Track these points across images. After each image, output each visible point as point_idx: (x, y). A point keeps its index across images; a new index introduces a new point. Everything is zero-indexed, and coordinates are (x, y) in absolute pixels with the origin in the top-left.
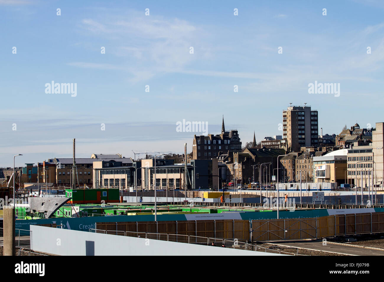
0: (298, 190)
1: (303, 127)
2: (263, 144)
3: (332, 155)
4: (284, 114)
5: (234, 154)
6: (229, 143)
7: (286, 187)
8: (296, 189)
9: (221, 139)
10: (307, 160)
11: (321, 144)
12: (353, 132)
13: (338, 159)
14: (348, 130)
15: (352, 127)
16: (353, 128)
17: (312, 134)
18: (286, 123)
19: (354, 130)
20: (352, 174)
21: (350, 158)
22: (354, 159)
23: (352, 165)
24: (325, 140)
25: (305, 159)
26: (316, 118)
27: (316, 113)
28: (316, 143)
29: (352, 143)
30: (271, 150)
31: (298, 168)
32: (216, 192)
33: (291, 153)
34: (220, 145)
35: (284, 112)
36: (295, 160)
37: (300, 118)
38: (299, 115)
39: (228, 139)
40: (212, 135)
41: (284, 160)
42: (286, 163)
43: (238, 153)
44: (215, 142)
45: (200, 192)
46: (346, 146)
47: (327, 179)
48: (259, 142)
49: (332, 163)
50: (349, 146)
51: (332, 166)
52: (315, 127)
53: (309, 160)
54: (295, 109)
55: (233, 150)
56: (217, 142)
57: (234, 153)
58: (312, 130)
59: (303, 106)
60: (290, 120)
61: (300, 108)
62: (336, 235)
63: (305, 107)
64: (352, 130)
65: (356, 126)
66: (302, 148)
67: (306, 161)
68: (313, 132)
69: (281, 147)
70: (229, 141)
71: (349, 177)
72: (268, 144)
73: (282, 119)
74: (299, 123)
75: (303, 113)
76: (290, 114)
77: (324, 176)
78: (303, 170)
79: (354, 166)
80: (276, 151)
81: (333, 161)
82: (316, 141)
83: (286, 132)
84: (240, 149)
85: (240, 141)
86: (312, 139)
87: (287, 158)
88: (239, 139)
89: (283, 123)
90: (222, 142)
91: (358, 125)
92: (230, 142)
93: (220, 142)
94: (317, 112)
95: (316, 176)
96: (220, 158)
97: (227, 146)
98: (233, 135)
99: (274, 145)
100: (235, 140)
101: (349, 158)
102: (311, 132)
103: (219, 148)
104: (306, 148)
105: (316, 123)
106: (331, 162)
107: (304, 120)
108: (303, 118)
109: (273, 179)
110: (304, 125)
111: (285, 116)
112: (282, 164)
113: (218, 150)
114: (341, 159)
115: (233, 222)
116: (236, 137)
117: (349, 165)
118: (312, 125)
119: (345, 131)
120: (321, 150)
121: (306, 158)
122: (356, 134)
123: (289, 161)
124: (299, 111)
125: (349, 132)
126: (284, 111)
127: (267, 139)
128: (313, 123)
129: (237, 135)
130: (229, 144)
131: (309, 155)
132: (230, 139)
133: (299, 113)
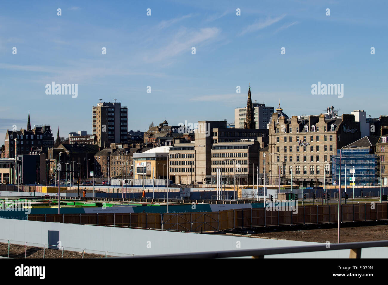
0: (132, 186)
1: (113, 123)
2: (71, 140)
3: (153, 151)
4: (94, 110)
5: (48, 150)
6: (41, 138)
7: (121, 183)
8: (130, 185)
9: (33, 134)
10: (122, 157)
11: (129, 141)
12: (162, 129)
13: (160, 156)
14: (157, 127)
15: (160, 124)
16: (162, 125)
17: (121, 131)
18: (95, 119)
19: (162, 127)
20: (174, 171)
21: (172, 155)
22: (176, 156)
23: (174, 162)
24: (133, 136)
25: (119, 155)
26: (125, 115)
27: (125, 110)
28: (126, 140)
29: (167, 140)
30: (79, 146)
31: (112, 164)
32: (53, 187)
33: (105, 149)
34: (32, 140)
35: (93, 108)
36: (109, 157)
37: (109, 114)
38: (108, 111)
39: (41, 134)
40: (24, 130)
41: (98, 156)
42: (100, 159)
43: (52, 148)
44: (27, 137)
45: (36, 186)
46: (161, 143)
47: (147, 175)
48: (67, 138)
49: (153, 160)
50: (164, 143)
51: (154, 162)
52: (125, 124)
53: (124, 157)
54: (105, 106)
55: (46, 145)
56: (30, 137)
57: (48, 148)
58: (121, 126)
59: (113, 102)
60: (100, 116)
61: (110, 105)
62: (235, 227)
63: (115, 104)
64: (161, 127)
65: (164, 123)
66: (111, 144)
67: (120, 157)
68: (123, 128)
69: (95, 143)
70: (41, 137)
71: (171, 174)
72: (76, 140)
73: (92, 115)
74: (109, 119)
75: (113, 109)
76: (100, 110)
77: (145, 172)
78: (118, 166)
79: (176, 163)
80: (91, 147)
81: (155, 157)
82: (125, 137)
83: (96, 128)
84: (51, 145)
85: (53, 136)
86: (121, 135)
87: (101, 154)
88: (52, 134)
89: (92, 119)
90: (35, 137)
91: (166, 122)
92: (43, 137)
93: (32, 137)
94: (127, 108)
95: (135, 173)
96: (33, 153)
97: (40, 142)
98: (46, 130)
99: (83, 141)
100: (48, 135)
101: (170, 155)
102: (120, 128)
103: (31, 143)
104: (116, 144)
105: (125, 119)
106: (152, 158)
107: (113, 117)
108: (113, 114)
109: (90, 175)
110: (113, 121)
111: (94, 112)
112: (96, 160)
113: (30, 145)
114: (162, 156)
115: (146, 215)
116: (49, 132)
117: (170, 162)
118: (121, 121)
119: (152, 127)
120: (134, 146)
121: (121, 154)
122: (166, 131)
123: (104, 157)
124: (108, 108)
125: (158, 129)
126: (95, 107)
127: (71, 135)
128: (122, 119)
129: (50, 131)
130: (42, 140)
131: (124, 151)
132: (42, 134)
133: (109, 110)
